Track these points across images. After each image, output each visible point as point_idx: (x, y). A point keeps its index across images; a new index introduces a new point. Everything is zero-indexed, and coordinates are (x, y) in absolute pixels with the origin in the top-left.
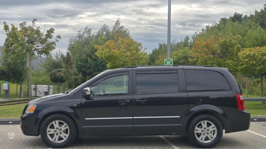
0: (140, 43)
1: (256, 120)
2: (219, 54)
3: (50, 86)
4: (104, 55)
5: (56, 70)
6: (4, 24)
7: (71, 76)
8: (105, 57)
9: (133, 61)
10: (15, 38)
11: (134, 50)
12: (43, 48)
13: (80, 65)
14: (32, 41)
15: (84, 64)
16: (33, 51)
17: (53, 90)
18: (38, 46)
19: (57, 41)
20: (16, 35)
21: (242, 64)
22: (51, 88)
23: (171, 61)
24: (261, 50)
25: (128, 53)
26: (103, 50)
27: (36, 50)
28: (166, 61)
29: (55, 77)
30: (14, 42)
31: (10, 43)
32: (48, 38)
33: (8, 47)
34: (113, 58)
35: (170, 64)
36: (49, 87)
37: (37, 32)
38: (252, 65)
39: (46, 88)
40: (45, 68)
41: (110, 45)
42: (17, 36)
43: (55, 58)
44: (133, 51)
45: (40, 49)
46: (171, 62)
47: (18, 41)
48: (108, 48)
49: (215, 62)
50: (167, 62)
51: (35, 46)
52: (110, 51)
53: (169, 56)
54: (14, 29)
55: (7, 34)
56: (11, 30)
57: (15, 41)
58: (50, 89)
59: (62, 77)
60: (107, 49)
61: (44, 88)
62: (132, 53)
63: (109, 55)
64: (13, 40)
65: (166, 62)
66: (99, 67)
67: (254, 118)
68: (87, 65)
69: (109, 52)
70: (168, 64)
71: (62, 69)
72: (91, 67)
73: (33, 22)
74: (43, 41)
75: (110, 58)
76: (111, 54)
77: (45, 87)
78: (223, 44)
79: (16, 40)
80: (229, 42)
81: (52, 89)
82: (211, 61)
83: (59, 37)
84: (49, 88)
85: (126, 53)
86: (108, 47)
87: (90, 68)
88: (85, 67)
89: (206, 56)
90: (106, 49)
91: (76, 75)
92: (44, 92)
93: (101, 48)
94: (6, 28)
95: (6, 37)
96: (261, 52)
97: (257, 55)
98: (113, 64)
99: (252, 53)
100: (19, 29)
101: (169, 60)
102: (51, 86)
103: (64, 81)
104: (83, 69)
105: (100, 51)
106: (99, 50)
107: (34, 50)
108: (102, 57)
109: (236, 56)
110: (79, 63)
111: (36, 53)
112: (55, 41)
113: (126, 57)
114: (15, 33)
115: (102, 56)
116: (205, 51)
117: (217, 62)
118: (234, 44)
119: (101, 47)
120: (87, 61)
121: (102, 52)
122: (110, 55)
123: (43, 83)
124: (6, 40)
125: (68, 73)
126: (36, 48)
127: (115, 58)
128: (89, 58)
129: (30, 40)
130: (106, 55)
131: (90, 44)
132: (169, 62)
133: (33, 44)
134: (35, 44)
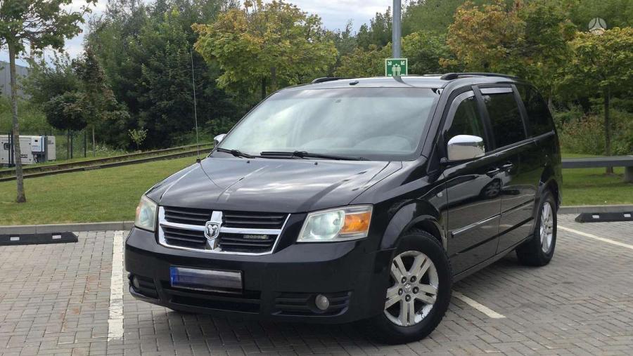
0: (316, 16)
1: (597, 217)
2: (521, 45)
3: (49, 137)
4: (220, 51)
5: (62, 97)
7: (100, 111)
8: (221, 56)
9: (298, 67)
11: (300, 35)
12: (48, 31)
13: (120, 82)
14: (17, 9)
15: (131, 81)
16: (18, 38)
17: (57, 146)
18: (35, 25)
19: (87, 10)
21: (563, 74)
22: (50, 143)
23: (402, 63)
24: (610, 37)
25: (287, 44)
26: (214, 35)
27: (27, 34)
28: (390, 64)
29: (61, 115)
34: (244, 59)
35: (401, 72)
36: (46, 139)
38: (588, 75)
39: (39, 144)
40: (27, 92)
41: (236, 24)
43: (54, 67)
45: (38, 33)
46: (403, 67)
48: (230, 30)
49: (511, 68)
50: (392, 66)
51: (25, 24)
52: (235, 39)
53: (396, 50)
58: (49, 146)
59: (79, 116)
60: (226, 35)
61: (33, 143)
62: (296, 44)
63: (232, 49)
65: (390, 68)
66: (171, 89)
67: (594, 211)
68: (140, 85)
69: (232, 43)
70: (396, 72)
71: (77, 95)
72: (150, 90)
75: (237, 58)
76: (238, 48)
77: (36, 141)
78: (534, 20)
80: (549, 12)
81: (54, 145)
82: (502, 65)
84: (46, 142)
85: (280, 44)
86: (228, 27)
87: (147, 90)
88: (134, 89)
89: (489, 50)
90: (222, 32)
91: (112, 108)
92: (34, 153)
93: (209, 32)
96: (609, 40)
97: (600, 48)
98: (243, 75)
99: (589, 44)
101: (399, 62)
102: (52, 138)
103: (83, 125)
104: (130, 93)
105: (208, 39)
106: (204, 35)
107: (23, 36)
108: (213, 57)
109: (563, 51)
110: (119, 77)
111: (27, 44)
112: (81, 11)
113: (282, 54)
115: (213, 53)
116: (485, 39)
117: (516, 67)
118: (560, 17)
119: (209, 28)
120: (138, 73)
121: (213, 42)
122: (235, 49)
123: (27, 130)
125: (93, 104)
126: (27, 29)
127: (248, 58)
128: (143, 66)
129: (13, 8)
130: (225, 49)
131: (143, 31)
132: (396, 66)
133: (18, 17)
134: (26, 18)
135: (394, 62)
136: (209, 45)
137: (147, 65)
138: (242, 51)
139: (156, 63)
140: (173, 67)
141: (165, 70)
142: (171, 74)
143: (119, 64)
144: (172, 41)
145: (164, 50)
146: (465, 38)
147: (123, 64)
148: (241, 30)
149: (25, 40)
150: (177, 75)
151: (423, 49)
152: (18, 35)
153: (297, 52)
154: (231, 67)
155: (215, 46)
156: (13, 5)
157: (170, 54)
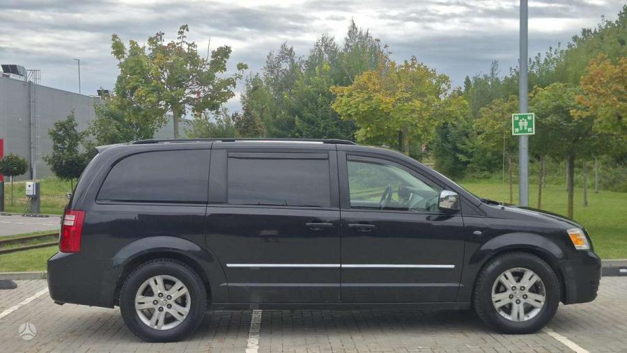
0: (446, 74)
4: (355, 110)
6: (113, 40)
8: (356, 114)
9: (429, 122)
10: (139, 73)
11: (430, 93)
12: (206, 97)
14: (180, 79)
16: (181, 103)
18: (194, 93)
19: (239, 77)
20: (141, 67)
23: (529, 118)
25: (417, 103)
26: (350, 95)
27: (188, 101)
28: (517, 119)
30: (138, 83)
31: (127, 87)
32: (216, 71)
33: (124, 95)
34: (378, 117)
35: (528, 127)
37: (189, 57)
41: (370, 85)
42: (144, 67)
44: (429, 96)
45: (198, 99)
46: (530, 122)
47: (148, 82)
48: (365, 91)
50: (519, 121)
51: (187, 91)
52: (370, 98)
53: (523, 106)
54: (136, 50)
55: (121, 65)
56: (129, 54)
57: (141, 82)
60: (362, 95)
62: (426, 102)
63: (366, 109)
64: (135, 80)
65: (517, 122)
68: (294, 136)
69: (366, 102)
70: (523, 127)
73: (181, 33)
74: (205, 80)
75: (370, 117)
76: (372, 107)
79: (141, 79)
83: (241, 67)
85: (410, 103)
86: (363, 88)
89: (621, 103)
90: (358, 92)
93: (346, 93)
94: (118, 49)
95: (119, 72)
98: (378, 131)
100: (148, 52)
101: (525, 117)
105: (345, 100)
106: (342, 96)
107: (185, 102)
108: (349, 115)
111: (188, 109)
112: (234, 77)
113: (413, 111)
114: (139, 63)
115: (349, 112)
116: (617, 92)
119: (346, 90)
120: (291, 124)
121: (349, 102)
122: (369, 108)
124: (120, 79)
126: (188, 96)
127: (382, 116)
128: (297, 118)
129: (177, 78)
130: (360, 107)
131: (297, 86)
132: (523, 121)
133: (181, 87)
134: (187, 87)
135: (521, 117)
136: (346, 104)
137: (300, 117)
138: (375, 109)
139: (309, 115)
140: (324, 118)
141: (317, 121)
142: (322, 125)
143: (274, 117)
144: (324, 94)
145: (316, 103)
146: (595, 92)
147: (278, 116)
148: (375, 91)
149: (187, 106)
150: (329, 126)
151: (558, 102)
152: (181, 101)
153: (426, 110)
154: (366, 125)
155: (351, 106)
156: (177, 76)
157: (322, 106)
